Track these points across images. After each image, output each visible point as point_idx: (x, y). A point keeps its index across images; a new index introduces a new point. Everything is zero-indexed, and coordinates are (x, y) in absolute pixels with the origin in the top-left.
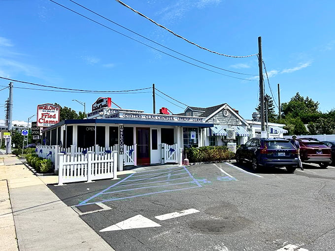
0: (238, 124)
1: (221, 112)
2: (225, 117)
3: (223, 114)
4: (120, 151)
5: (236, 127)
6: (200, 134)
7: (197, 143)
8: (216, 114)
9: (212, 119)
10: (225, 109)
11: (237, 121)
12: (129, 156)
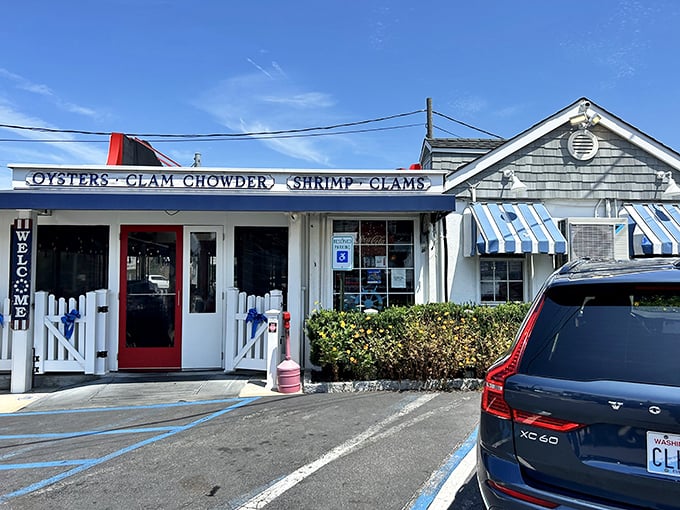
0: (664, 196)
1: (556, 143)
2: (579, 163)
3: (564, 148)
4: (13, 319)
5: (649, 210)
6: (425, 250)
7: (411, 285)
8: (518, 154)
9: (496, 176)
10: (576, 128)
11: (659, 182)
12: (62, 340)
